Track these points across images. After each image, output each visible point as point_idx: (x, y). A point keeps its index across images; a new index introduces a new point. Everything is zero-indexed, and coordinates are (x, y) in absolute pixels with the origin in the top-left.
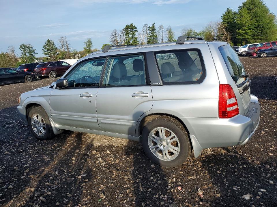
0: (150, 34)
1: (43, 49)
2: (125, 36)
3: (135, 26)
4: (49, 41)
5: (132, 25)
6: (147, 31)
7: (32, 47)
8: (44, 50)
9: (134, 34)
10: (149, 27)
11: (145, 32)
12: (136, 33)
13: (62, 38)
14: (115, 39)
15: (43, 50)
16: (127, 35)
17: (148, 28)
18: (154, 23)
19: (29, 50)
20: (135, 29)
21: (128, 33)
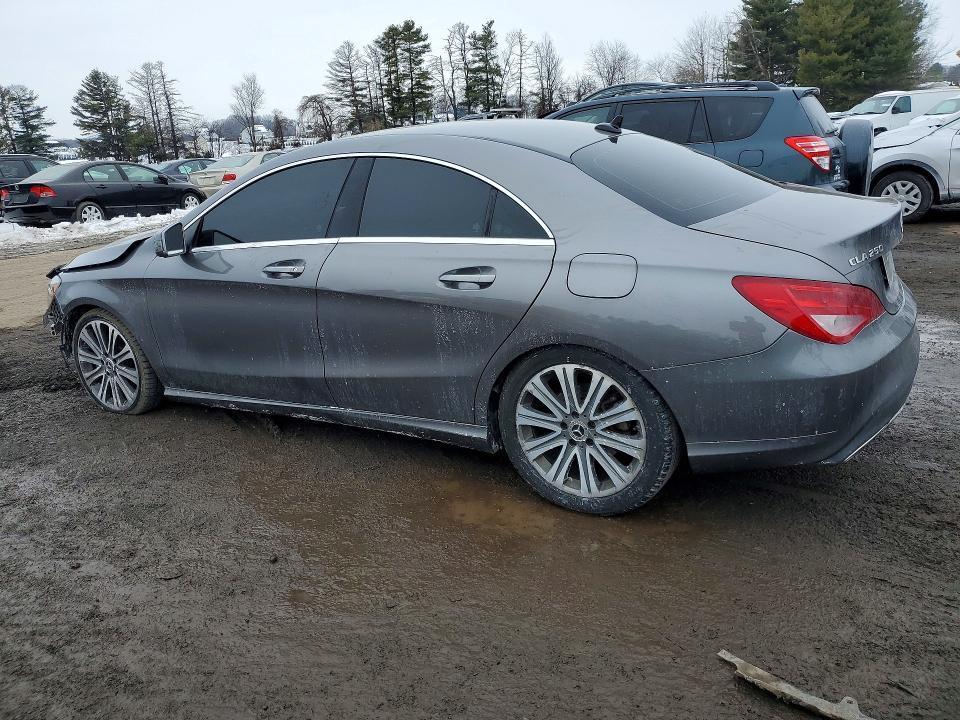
0: (475, 62)
1: (75, 105)
2: (384, 67)
3: (419, 31)
4: (96, 77)
5: (409, 26)
6: (463, 50)
7: (30, 99)
8: (80, 109)
9: (414, 58)
10: (474, 36)
11: (457, 56)
12: (424, 56)
13: (147, 67)
14: (348, 76)
15: (76, 112)
16: (392, 60)
17: (467, 40)
18: (492, 22)
19: (22, 108)
20: (421, 43)
21: (395, 55)
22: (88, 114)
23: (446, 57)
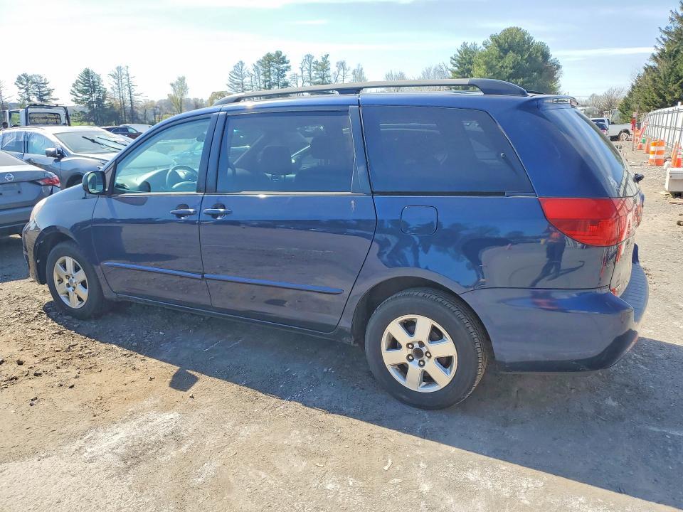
0: (316, 78)
1: (73, 89)
2: (262, 77)
3: (284, 58)
4: (87, 73)
5: (278, 54)
6: (310, 71)
7: (44, 84)
8: (76, 91)
9: (281, 73)
10: (316, 63)
11: (306, 73)
12: (286, 73)
13: (119, 69)
14: (240, 81)
15: (73, 93)
16: (267, 74)
17: (312, 65)
18: (328, 55)
19: (39, 89)
20: (285, 65)
21: (269, 71)
22: (80, 95)
23: (300, 74)
